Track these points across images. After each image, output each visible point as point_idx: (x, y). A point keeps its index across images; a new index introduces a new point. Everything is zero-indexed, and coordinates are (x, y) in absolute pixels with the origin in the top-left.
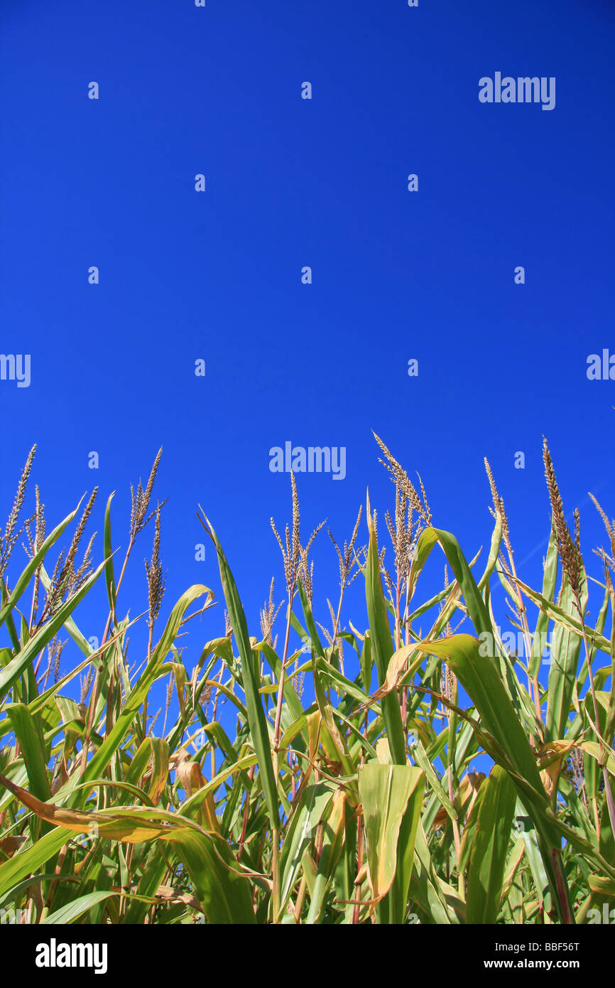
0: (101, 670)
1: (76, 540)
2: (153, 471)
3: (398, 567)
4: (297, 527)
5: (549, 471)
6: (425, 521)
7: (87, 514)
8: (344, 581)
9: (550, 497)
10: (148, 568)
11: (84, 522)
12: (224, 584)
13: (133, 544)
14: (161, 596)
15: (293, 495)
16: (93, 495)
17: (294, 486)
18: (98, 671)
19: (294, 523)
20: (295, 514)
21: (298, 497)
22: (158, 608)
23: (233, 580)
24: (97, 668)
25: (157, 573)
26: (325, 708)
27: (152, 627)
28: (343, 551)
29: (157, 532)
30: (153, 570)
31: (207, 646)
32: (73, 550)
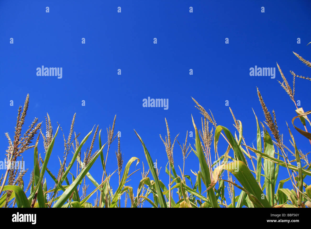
0: (102, 191)
1: (92, 144)
2: (114, 123)
3: (207, 144)
4: (169, 136)
5: (261, 99)
6: (214, 126)
7: (96, 134)
8: (184, 157)
9: (263, 108)
10: (117, 154)
11: (95, 137)
12: (146, 156)
13: (109, 148)
14: (122, 163)
15: (167, 126)
16: (97, 128)
17: (167, 123)
18: (101, 192)
19: (168, 135)
20: (168, 132)
21: (169, 127)
22: (121, 168)
23: (149, 154)
24: (101, 191)
25: (120, 155)
26: (186, 198)
27: (120, 174)
28: (183, 147)
29: (119, 141)
30: (119, 155)
31: (141, 181)
32: (92, 147)
